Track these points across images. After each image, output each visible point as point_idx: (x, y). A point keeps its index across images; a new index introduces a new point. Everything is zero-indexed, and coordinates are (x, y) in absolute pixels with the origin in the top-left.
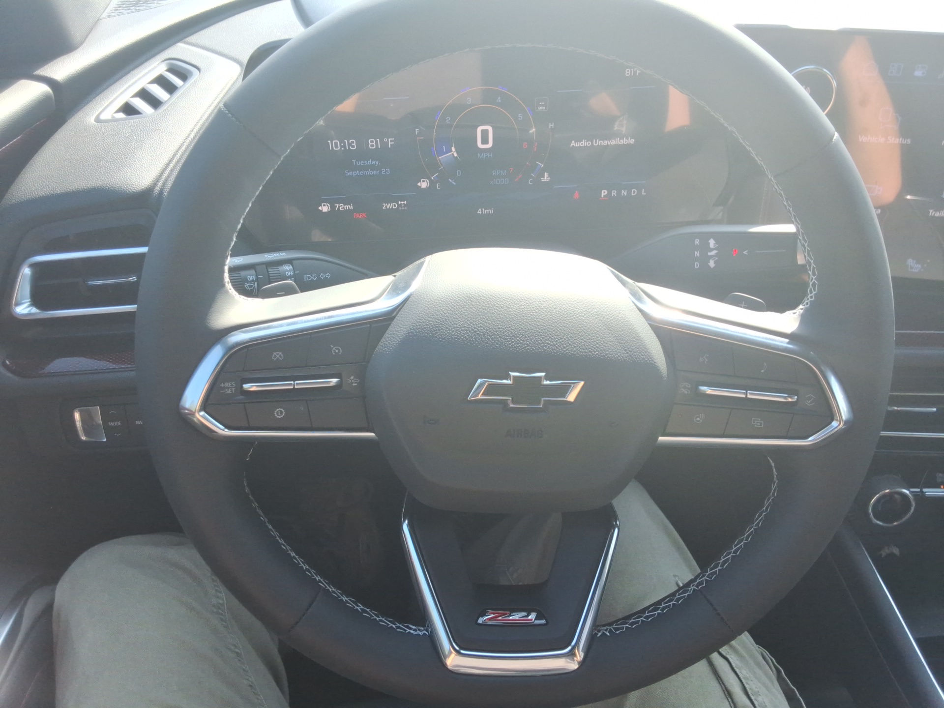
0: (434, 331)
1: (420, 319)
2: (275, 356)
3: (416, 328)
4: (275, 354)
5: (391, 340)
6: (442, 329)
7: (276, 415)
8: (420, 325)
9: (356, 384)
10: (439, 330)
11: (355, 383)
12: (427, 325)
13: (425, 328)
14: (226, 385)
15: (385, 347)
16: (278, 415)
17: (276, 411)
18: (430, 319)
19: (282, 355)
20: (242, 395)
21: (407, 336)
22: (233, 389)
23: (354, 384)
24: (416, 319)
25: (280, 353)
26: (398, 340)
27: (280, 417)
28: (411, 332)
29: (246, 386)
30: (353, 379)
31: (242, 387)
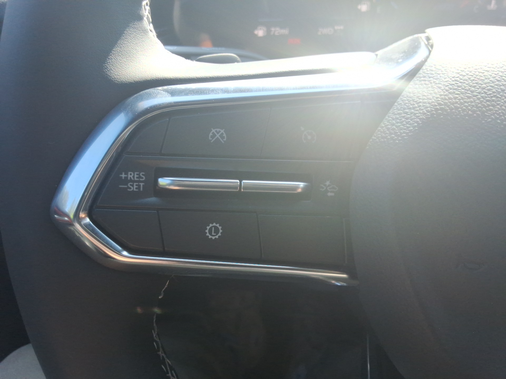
0: (485, 107)
1: (454, 89)
2: (214, 135)
3: (450, 102)
4: (213, 131)
5: (401, 123)
6: (498, 104)
7: (208, 234)
8: (456, 98)
9: (333, 194)
10: (493, 106)
11: (331, 192)
12: (469, 97)
13: (465, 102)
14: (129, 176)
15: (392, 134)
16: (210, 233)
17: (208, 228)
18: (473, 89)
19: (225, 135)
20: (156, 197)
21: (434, 114)
22: (142, 184)
23: (329, 194)
24: (447, 88)
25: (222, 131)
26: (417, 122)
27: (213, 238)
28: (441, 109)
29: (164, 182)
30: (329, 186)
31: (156, 182)
